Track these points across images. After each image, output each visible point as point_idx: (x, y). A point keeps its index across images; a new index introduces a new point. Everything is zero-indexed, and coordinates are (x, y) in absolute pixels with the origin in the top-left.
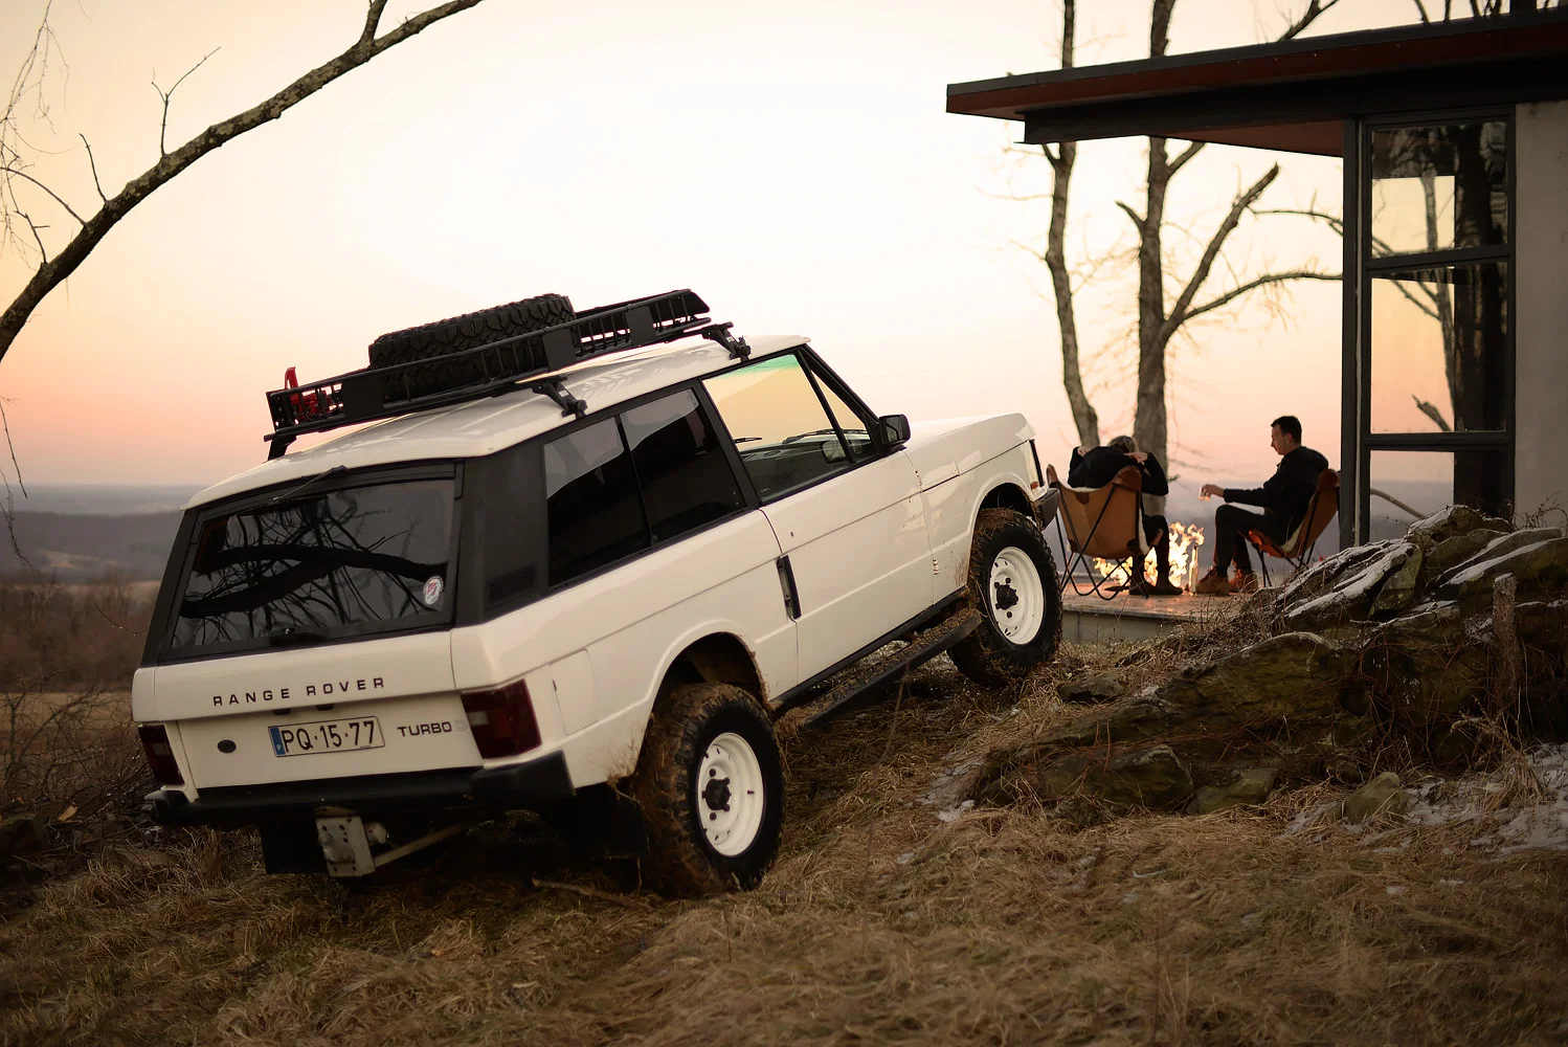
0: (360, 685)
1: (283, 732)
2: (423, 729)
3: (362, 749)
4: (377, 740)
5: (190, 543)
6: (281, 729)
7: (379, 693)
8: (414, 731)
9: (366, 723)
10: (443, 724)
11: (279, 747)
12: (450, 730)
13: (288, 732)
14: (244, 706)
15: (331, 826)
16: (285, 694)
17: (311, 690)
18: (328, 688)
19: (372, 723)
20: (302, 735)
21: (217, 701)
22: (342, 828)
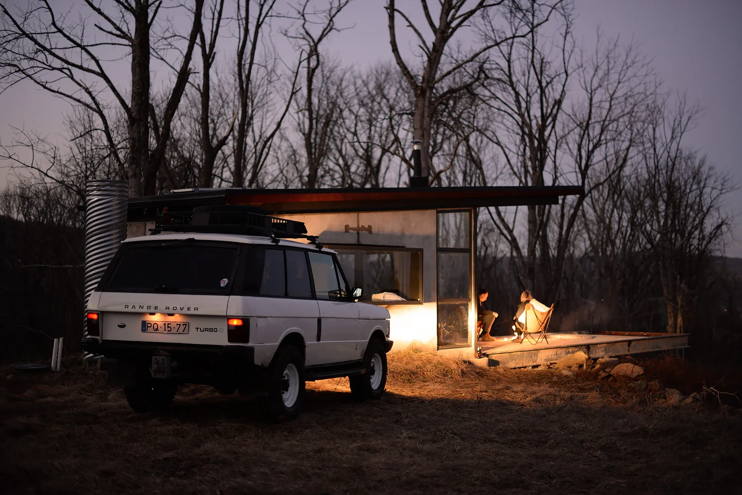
0: (189, 309)
1: (147, 324)
2: (206, 330)
3: (179, 334)
4: (186, 331)
6: (146, 322)
7: (196, 312)
8: (202, 330)
9: (183, 325)
10: (214, 328)
11: (144, 329)
12: (216, 332)
13: (149, 323)
14: (137, 310)
15: (160, 358)
16: (156, 308)
17: (168, 308)
18: (175, 309)
19: (186, 325)
20: (156, 325)
21: (127, 306)
22: (163, 359)
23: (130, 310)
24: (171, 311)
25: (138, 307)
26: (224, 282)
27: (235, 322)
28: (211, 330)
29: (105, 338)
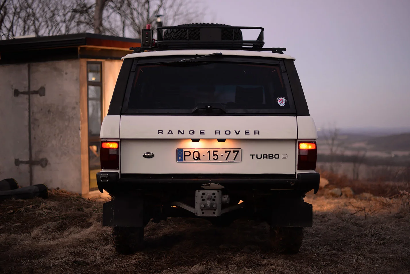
0: (247, 132)
1: (185, 152)
2: (264, 156)
3: (228, 162)
4: (238, 159)
5: (130, 71)
6: (184, 150)
7: (257, 137)
8: (259, 157)
9: (234, 152)
10: (275, 155)
11: (180, 158)
12: (278, 158)
13: (188, 152)
14: (176, 136)
15: (208, 193)
16: (202, 132)
17: (218, 132)
18: (228, 132)
19: (238, 152)
20: (196, 155)
21: (160, 132)
22: (214, 194)
23: (165, 136)
24: (222, 136)
25: (175, 133)
26: (282, 101)
27: (304, 146)
28: (271, 157)
29: (123, 172)
